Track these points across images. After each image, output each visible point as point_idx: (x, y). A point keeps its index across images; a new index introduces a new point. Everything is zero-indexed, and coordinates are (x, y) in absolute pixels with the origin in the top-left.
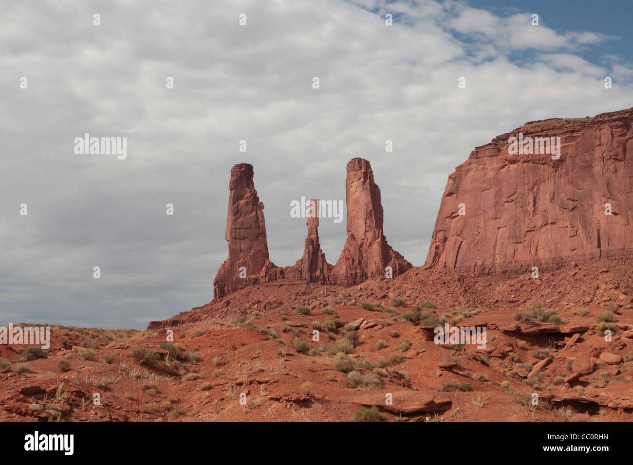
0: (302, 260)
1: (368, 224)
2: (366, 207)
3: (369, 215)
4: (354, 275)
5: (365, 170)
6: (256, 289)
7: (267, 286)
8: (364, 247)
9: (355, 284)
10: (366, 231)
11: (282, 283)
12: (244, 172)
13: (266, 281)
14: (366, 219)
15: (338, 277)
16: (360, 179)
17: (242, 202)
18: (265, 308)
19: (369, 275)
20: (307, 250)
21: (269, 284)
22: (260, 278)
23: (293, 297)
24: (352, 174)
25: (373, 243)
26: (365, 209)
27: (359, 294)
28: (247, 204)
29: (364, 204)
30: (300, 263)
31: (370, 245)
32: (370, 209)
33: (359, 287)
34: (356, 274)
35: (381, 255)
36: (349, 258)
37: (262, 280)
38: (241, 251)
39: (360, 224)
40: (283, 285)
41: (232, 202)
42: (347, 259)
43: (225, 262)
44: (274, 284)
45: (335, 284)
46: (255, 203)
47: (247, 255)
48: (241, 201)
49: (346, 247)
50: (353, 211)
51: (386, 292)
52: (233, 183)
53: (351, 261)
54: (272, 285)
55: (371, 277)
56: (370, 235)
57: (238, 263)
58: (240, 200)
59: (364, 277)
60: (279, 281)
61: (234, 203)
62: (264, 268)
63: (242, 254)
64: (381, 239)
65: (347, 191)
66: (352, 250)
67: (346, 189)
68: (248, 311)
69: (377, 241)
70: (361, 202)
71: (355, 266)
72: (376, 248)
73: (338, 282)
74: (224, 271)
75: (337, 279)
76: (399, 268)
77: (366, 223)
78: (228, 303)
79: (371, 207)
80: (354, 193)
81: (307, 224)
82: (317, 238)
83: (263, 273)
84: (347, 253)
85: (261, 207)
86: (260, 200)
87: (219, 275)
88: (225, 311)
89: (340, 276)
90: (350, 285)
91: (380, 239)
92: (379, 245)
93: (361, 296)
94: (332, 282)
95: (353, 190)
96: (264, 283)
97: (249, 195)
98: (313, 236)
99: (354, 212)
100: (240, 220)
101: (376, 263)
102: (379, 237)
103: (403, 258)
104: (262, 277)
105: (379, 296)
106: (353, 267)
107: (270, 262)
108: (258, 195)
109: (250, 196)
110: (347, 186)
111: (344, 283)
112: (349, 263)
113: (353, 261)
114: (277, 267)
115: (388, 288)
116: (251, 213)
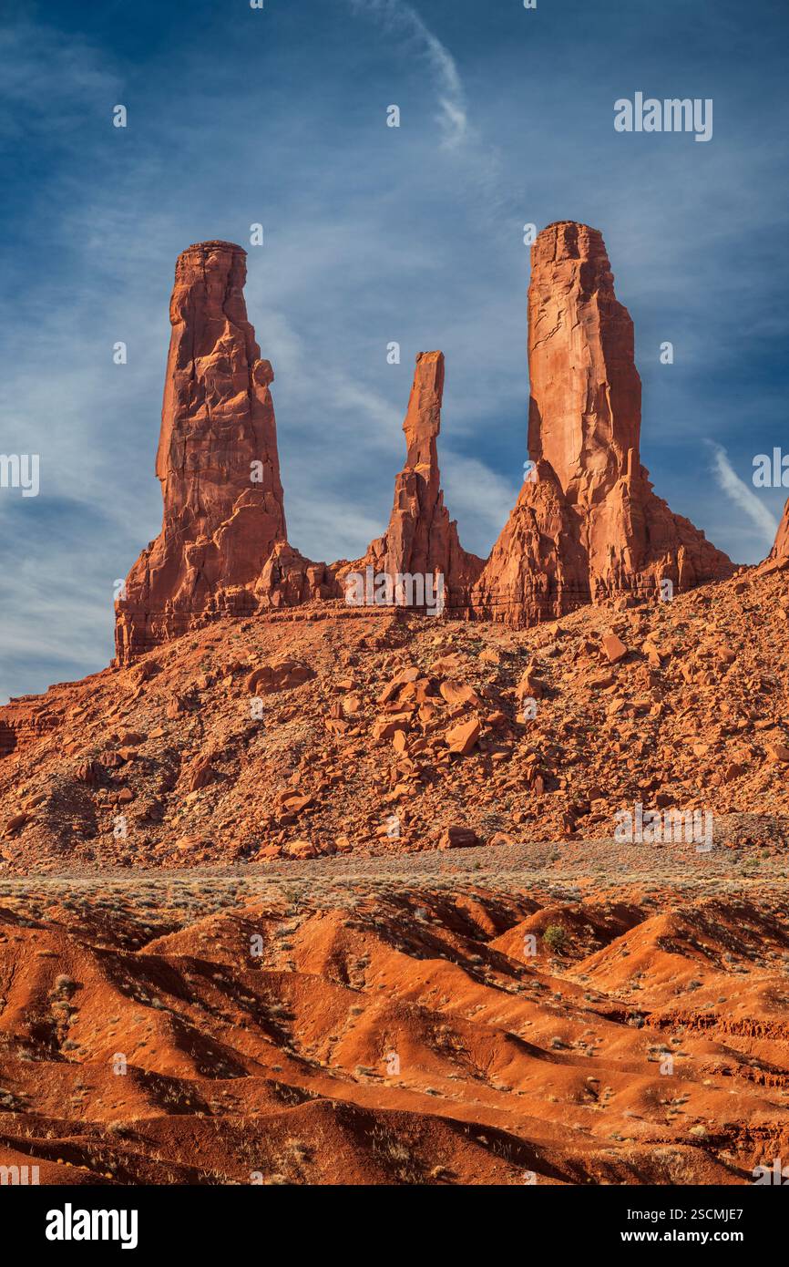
0: (384, 541)
1: (592, 431)
2: (586, 374)
3: (593, 401)
4: (544, 589)
5: (585, 260)
6: (239, 628)
7: (273, 620)
8: (581, 501)
9: (548, 616)
10: (585, 454)
11: (320, 613)
12: (215, 267)
13: (271, 606)
14: (587, 413)
15: (494, 594)
16: (571, 286)
17: (206, 362)
18: (252, 687)
19: (593, 587)
20: (400, 512)
21: (277, 615)
22: (256, 596)
23: (346, 654)
24: (548, 270)
25: (607, 488)
26: (583, 384)
27: (552, 648)
28: (221, 366)
29: (580, 365)
30: (378, 550)
31: (599, 496)
32: (600, 382)
33: (553, 627)
34: (552, 583)
35: (630, 526)
36: (530, 535)
37: (264, 601)
38: (201, 513)
39: (567, 430)
40: (323, 617)
41: (174, 361)
42: (524, 538)
43: (151, 546)
44: (295, 614)
45: (487, 616)
46: (245, 362)
47: (219, 525)
48: (205, 359)
49: (522, 503)
50: (547, 388)
51: (636, 641)
52: (181, 302)
53: (535, 545)
54: (290, 619)
55: (597, 596)
56: (597, 462)
57: (188, 547)
58: (203, 356)
59: (578, 593)
60: (314, 606)
61: (182, 365)
62: (268, 566)
63: (202, 523)
64: (632, 477)
65: (530, 326)
66: (541, 509)
67: (530, 320)
68: (204, 697)
69: (618, 483)
70: (572, 362)
71: (547, 561)
72: (615, 501)
73: (495, 610)
74: (148, 573)
75: (493, 601)
76: (685, 567)
77: (585, 426)
78: (151, 670)
79: (601, 377)
80: (554, 332)
81: (405, 430)
82: (434, 471)
83: (263, 582)
84: (523, 519)
85: (267, 375)
86: (263, 357)
87: (131, 586)
88: (134, 697)
89: (501, 593)
90: (528, 621)
91: (626, 478)
92: (625, 494)
93: (557, 653)
94: (479, 610)
95: (549, 323)
96: (264, 611)
97: (228, 338)
98: (423, 468)
99: (551, 393)
100: (201, 415)
101: (613, 555)
102: (624, 472)
103: (703, 537)
104: (261, 592)
105: (611, 657)
106: (543, 563)
107: (287, 547)
108: (258, 339)
109: (233, 341)
110: (530, 308)
111: (512, 615)
112: (531, 552)
113: (545, 543)
114: (308, 563)
115: (644, 631)
116: (233, 394)
